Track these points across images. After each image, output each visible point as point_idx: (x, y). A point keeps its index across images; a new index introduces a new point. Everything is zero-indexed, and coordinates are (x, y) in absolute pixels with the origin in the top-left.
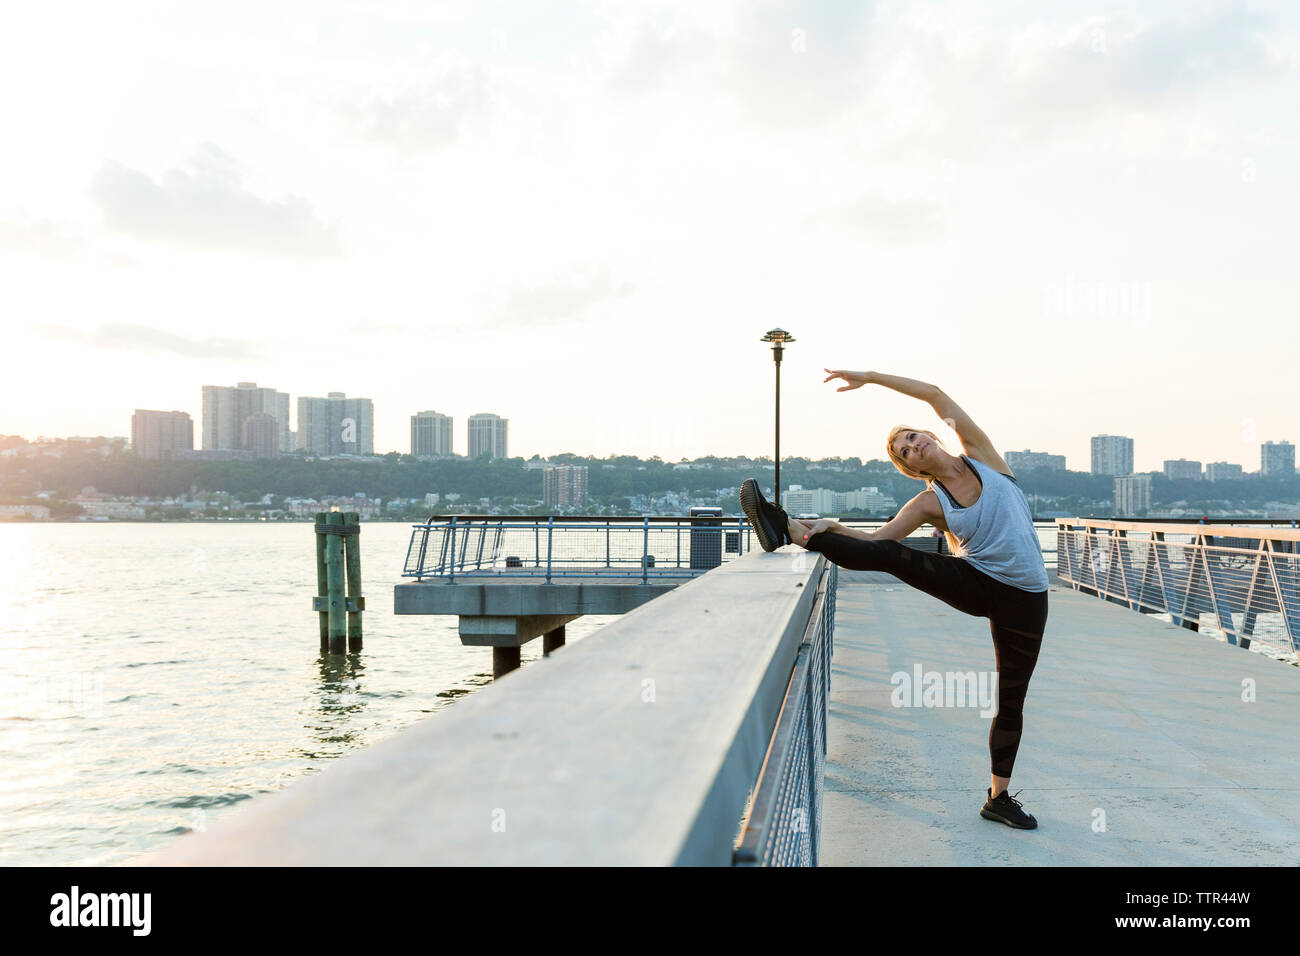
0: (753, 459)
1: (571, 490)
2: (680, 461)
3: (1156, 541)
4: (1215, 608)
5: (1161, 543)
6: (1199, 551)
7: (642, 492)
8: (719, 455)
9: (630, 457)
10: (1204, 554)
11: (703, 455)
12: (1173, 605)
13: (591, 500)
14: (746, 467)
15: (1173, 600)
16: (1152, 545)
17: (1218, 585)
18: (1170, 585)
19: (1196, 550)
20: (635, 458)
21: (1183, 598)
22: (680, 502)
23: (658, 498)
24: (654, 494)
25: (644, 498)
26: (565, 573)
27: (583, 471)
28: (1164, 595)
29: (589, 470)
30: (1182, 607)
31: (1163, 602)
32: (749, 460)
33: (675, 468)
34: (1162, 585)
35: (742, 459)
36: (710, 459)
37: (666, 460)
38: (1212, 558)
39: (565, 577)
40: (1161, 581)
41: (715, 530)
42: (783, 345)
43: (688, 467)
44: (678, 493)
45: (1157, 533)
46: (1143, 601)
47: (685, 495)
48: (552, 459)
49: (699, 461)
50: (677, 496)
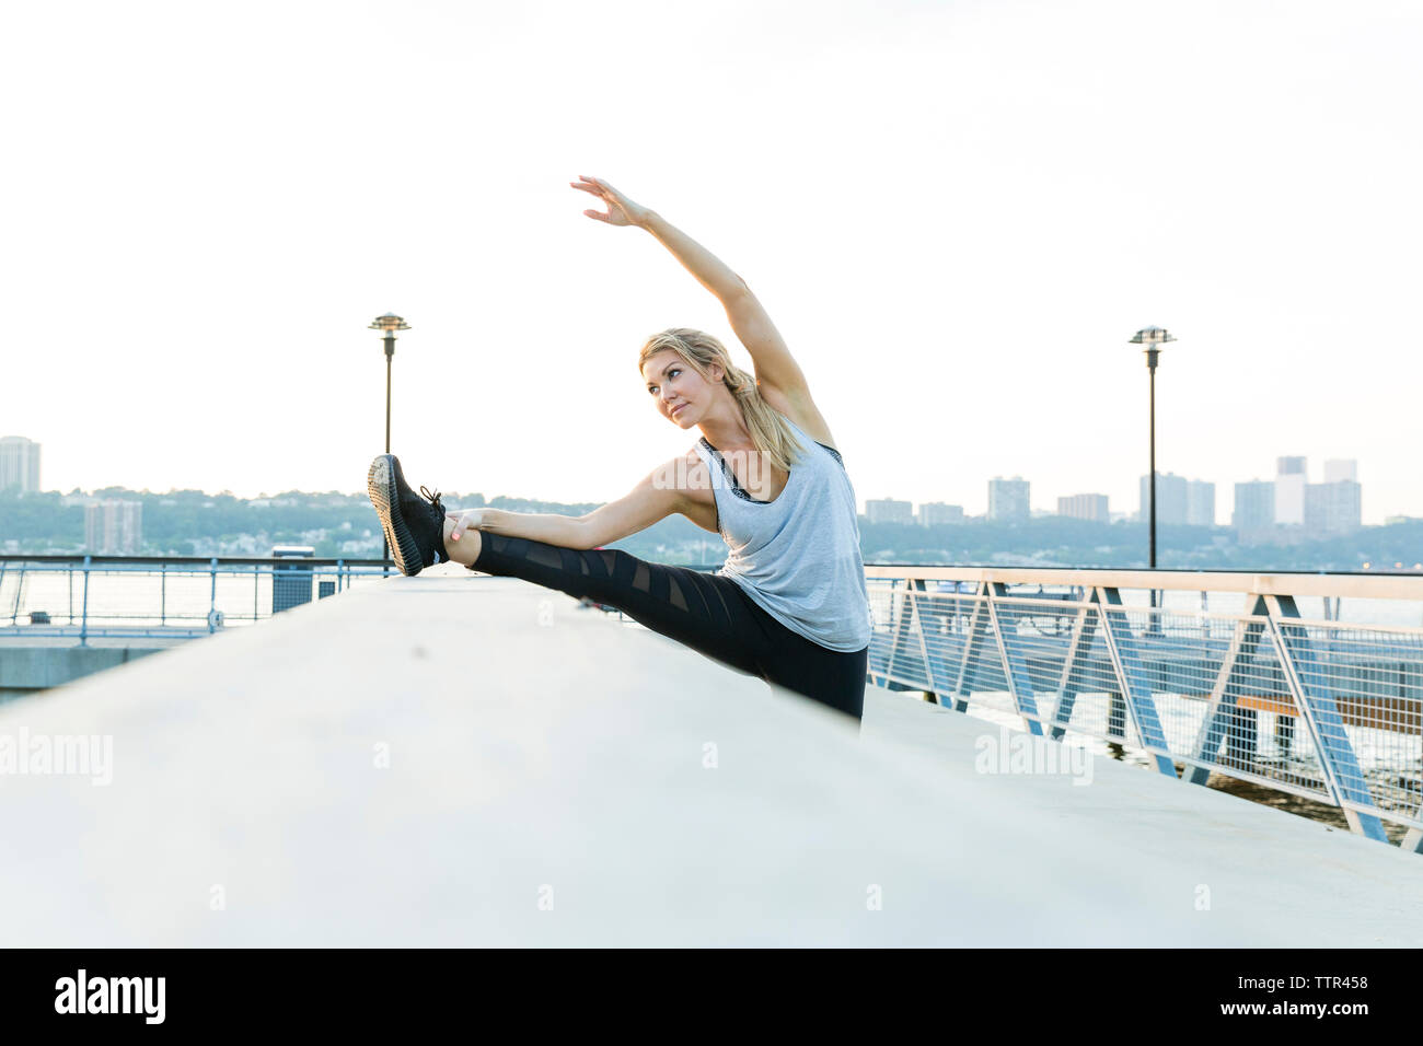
0: (348, 495)
1: (120, 532)
2: (257, 496)
3: (915, 591)
4: (1010, 683)
5: (922, 593)
6: (984, 604)
7: (208, 535)
8: (306, 489)
9: (194, 492)
10: (992, 610)
11: (287, 490)
12: (942, 680)
13: (145, 544)
14: (340, 504)
15: (941, 673)
16: (908, 597)
17: (1014, 653)
18: (936, 652)
19: (978, 604)
20: (201, 492)
21: (958, 670)
22: (257, 547)
23: (229, 541)
24: (224, 537)
25: (210, 541)
26: (104, 633)
27: (135, 509)
28: (927, 665)
29: (143, 506)
30: (955, 683)
31: (925, 675)
32: (344, 496)
33: (251, 504)
34: (924, 653)
35: (335, 495)
36: (295, 494)
37: (239, 496)
38: (1004, 614)
39: (104, 636)
40: (923, 647)
41: (305, 575)
42: (396, 334)
43: (266, 503)
44: (254, 535)
45: (916, 581)
46: (893, 674)
47: (263, 538)
48: (97, 493)
49: (282, 496)
50: (253, 540)
